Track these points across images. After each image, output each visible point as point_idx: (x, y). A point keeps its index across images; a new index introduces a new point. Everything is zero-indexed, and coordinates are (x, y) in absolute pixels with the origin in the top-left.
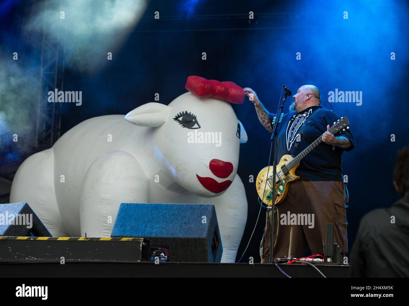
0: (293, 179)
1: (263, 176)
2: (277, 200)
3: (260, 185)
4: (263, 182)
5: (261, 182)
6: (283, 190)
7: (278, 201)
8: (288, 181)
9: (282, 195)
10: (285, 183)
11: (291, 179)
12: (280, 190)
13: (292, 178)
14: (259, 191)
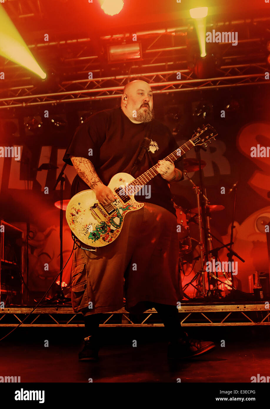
0: (138, 207)
1: (79, 204)
2: (109, 238)
3: (74, 217)
4: (79, 213)
5: (77, 213)
6: (120, 223)
7: (111, 240)
8: (129, 211)
9: (118, 231)
10: (124, 213)
11: (135, 208)
12: (114, 224)
13: (135, 206)
14: (73, 226)
